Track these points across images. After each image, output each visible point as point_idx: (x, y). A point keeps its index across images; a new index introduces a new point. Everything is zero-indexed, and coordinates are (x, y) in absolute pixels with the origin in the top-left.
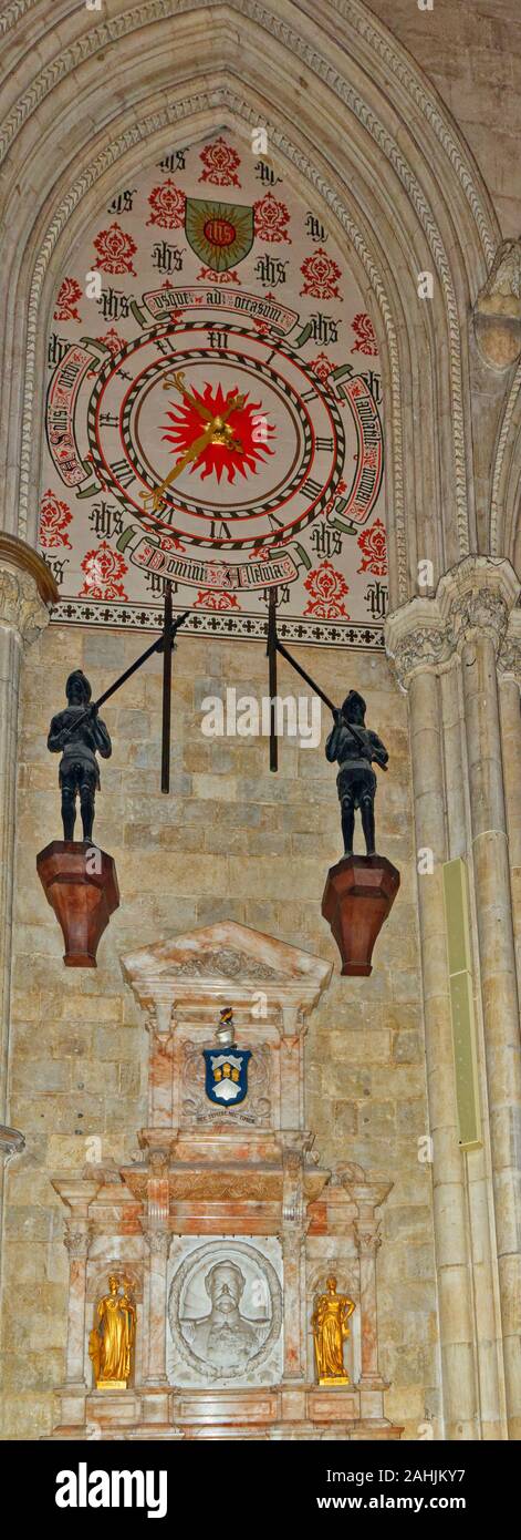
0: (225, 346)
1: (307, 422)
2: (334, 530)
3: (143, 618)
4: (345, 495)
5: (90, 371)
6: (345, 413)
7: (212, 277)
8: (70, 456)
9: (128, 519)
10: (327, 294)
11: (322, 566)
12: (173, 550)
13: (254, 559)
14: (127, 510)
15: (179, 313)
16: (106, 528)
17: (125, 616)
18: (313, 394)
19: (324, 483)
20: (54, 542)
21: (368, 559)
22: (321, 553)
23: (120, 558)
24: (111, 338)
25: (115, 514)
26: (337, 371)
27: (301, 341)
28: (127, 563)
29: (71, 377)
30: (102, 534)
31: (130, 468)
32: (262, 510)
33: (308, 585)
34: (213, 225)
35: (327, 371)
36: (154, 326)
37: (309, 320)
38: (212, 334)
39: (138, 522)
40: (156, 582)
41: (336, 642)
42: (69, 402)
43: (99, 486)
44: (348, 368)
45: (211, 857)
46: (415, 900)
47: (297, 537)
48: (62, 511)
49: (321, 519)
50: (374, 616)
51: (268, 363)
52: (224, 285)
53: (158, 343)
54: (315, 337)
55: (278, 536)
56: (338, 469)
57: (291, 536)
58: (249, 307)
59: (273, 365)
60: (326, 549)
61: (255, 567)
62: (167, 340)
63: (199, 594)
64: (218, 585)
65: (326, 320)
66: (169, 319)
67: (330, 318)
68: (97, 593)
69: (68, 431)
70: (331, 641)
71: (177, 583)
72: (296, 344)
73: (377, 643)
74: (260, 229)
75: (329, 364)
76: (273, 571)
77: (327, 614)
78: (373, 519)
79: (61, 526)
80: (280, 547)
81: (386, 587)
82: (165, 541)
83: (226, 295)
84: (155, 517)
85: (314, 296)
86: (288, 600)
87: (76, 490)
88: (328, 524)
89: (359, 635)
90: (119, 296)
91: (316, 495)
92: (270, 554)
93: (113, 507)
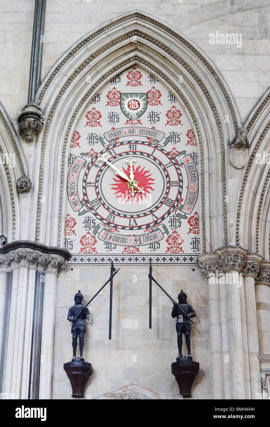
0: (136, 150)
1: (168, 176)
2: (178, 218)
3: (103, 260)
4: (183, 203)
5: (83, 166)
6: (183, 170)
7: (131, 123)
8: (76, 200)
9: (98, 222)
10: (176, 124)
11: (173, 232)
12: (115, 232)
13: (146, 232)
14: (97, 218)
15: (117, 139)
16: (89, 226)
17: (96, 260)
18: (170, 164)
19: (174, 199)
20: (70, 234)
21: (191, 228)
22: (173, 227)
23: (94, 237)
24: (92, 152)
25: (92, 220)
26: (180, 153)
27: (165, 144)
28: (97, 239)
29: (77, 169)
30: (87, 229)
31: (99, 202)
32: (149, 213)
33: (167, 241)
34: (131, 102)
35: (176, 154)
36: (108, 145)
37: (169, 135)
39: (101, 222)
40: (108, 245)
41: (178, 262)
42: (76, 179)
43: (87, 210)
44: (184, 152)
45: (128, 351)
47: (163, 222)
48: (73, 221)
49: (173, 213)
50: (194, 251)
51: (152, 154)
52: (135, 126)
53: (109, 152)
54: (171, 141)
55: (156, 223)
56: (180, 193)
57: (161, 222)
58: (145, 133)
59: (154, 155)
60: (175, 225)
61: (146, 236)
62: (113, 150)
63: (125, 248)
64: (132, 244)
65: (176, 134)
66: (114, 142)
67: (177, 133)
68: (85, 252)
69: (75, 190)
70: (176, 262)
71: (116, 245)
72: (164, 145)
73: (195, 261)
74: (150, 101)
75: (176, 151)
76: (154, 236)
77: (175, 251)
78: (194, 212)
79: (72, 227)
80: (156, 227)
81: (199, 239)
82: (112, 229)
83: (136, 129)
84: (108, 220)
85: (171, 125)
86: (159, 248)
87: (78, 213)
88: (176, 216)
89: (188, 259)
90: (95, 135)
91: (171, 205)
92: (152, 230)
93: (92, 218)
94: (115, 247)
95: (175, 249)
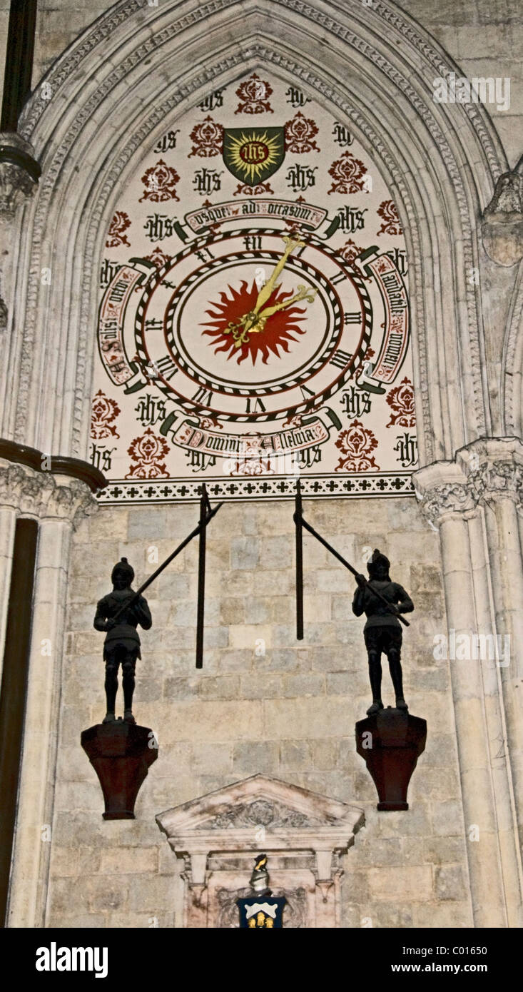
0: (260, 247)
1: (336, 301)
2: (364, 392)
3: (184, 491)
4: (373, 360)
5: (137, 286)
6: (372, 288)
7: (248, 191)
8: (119, 359)
9: (171, 407)
10: (354, 189)
11: (352, 425)
12: (212, 428)
13: (288, 427)
14: (169, 398)
15: (217, 225)
16: (150, 417)
17: (166, 491)
18: (342, 276)
19: (353, 351)
20: (104, 434)
21: (396, 413)
22: (351, 414)
23: (163, 441)
24: (157, 255)
25: (159, 404)
26: (364, 254)
27: (330, 233)
28: (169, 444)
29: (121, 293)
30: (146, 422)
31: (173, 362)
32: (294, 383)
33: (339, 444)
34: (248, 148)
35: (354, 254)
36: (195, 240)
37: (337, 213)
38: (247, 239)
39: (179, 407)
40: (196, 458)
41: (367, 491)
42: (119, 314)
43: (144, 381)
44: (374, 249)
45: (247, 703)
46: (453, 730)
47: (327, 403)
48: (111, 407)
49: (352, 383)
50: (403, 465)
51: (299, 255)
52: (258, 196)
53: (198, 254)
54: (343, 228)
55: (310, 404)
56: (366, 338)
57: (322, 403)
58: (281, 211)
59: (304, 257)
60: (356, 409)
61: (288, 434)
62: (207, 250)
65: (354, 212)
66: (208, 232)
67: (356, 209)
68: (142, 474)
69: (117, 338)
70: (361, 491)
71: (215, 457)
72: (325, 236)
73: (407, 488)
74: (291, 144)
75: (356, 248)
76: (305, 435)
77: (357, 467)
78: (401, 378)
79: (110, 420)
80: (311, 413)
81: (415, 437)
82: (204, 421)
83: (260, 204)
84: (195, 401)
85: (342, 193)
86: (320, 460)
87: (124, 387)
88: (357, 388)
89: (389, 483)
90: (163, 220)
91: (345, 364)
92: (302, 421)
93: (157, 398)
94: (212, 462)
95: (357, 461)
